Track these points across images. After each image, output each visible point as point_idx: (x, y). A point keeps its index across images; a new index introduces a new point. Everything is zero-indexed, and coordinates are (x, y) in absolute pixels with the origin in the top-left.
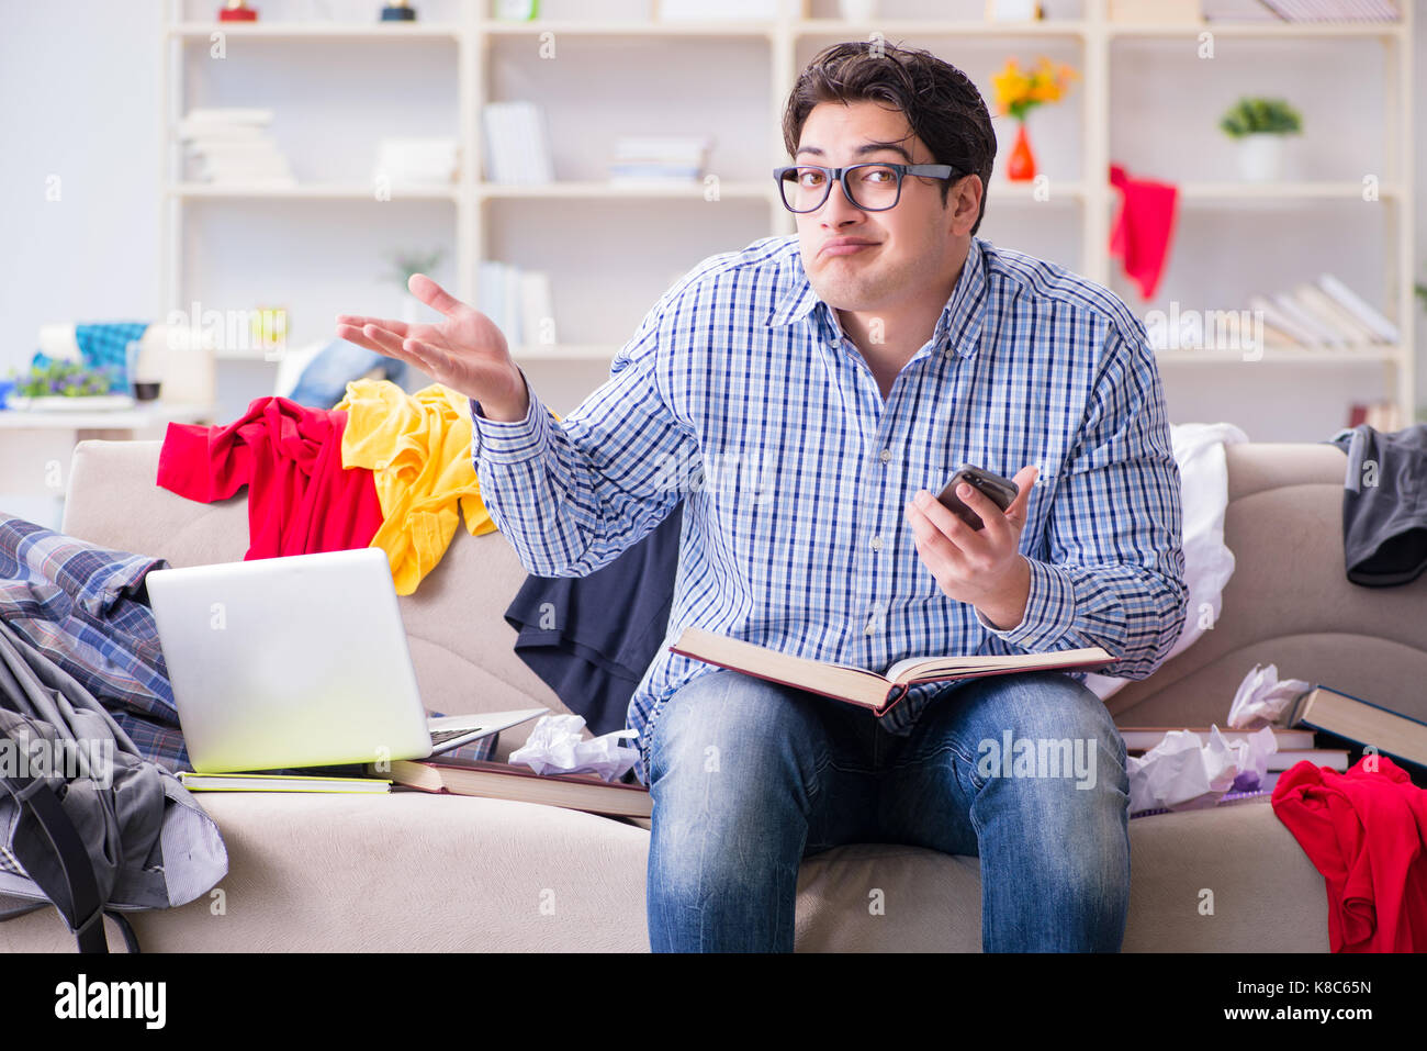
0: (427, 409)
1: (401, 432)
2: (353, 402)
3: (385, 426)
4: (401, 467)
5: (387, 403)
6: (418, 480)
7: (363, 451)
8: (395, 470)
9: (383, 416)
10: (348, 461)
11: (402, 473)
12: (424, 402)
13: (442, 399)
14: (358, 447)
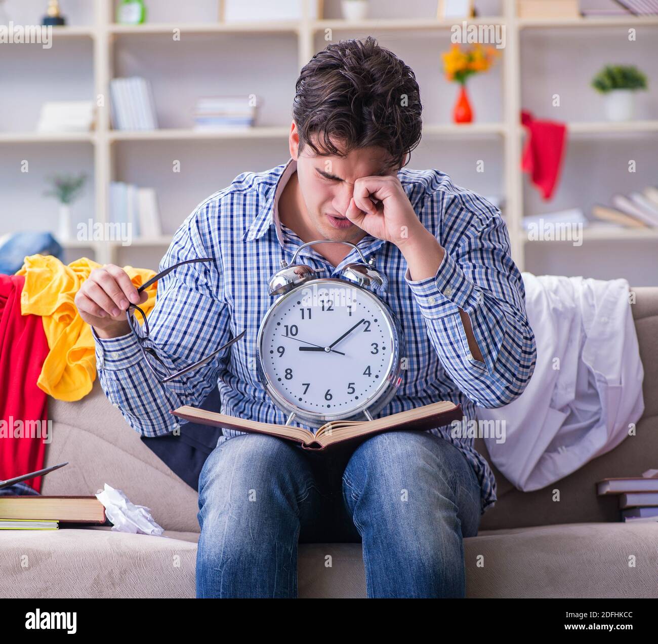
0: (78, 276)
1: (60, 292)
2: (28, 270)
3: (50, 287)
4: (61, 314)
5: (51, 271)
6: (73, 323)
7: (36, 303)
8: (56, 317)
9: (49, 279)
10: (25, 311)
11: (62, 319)
12: (75, 271)
13: (87, 268)
14: (33, 300)
